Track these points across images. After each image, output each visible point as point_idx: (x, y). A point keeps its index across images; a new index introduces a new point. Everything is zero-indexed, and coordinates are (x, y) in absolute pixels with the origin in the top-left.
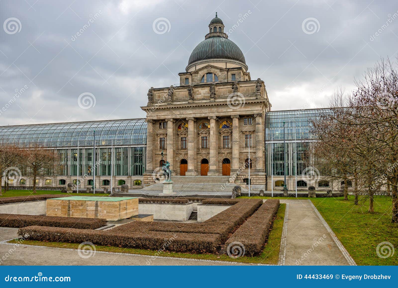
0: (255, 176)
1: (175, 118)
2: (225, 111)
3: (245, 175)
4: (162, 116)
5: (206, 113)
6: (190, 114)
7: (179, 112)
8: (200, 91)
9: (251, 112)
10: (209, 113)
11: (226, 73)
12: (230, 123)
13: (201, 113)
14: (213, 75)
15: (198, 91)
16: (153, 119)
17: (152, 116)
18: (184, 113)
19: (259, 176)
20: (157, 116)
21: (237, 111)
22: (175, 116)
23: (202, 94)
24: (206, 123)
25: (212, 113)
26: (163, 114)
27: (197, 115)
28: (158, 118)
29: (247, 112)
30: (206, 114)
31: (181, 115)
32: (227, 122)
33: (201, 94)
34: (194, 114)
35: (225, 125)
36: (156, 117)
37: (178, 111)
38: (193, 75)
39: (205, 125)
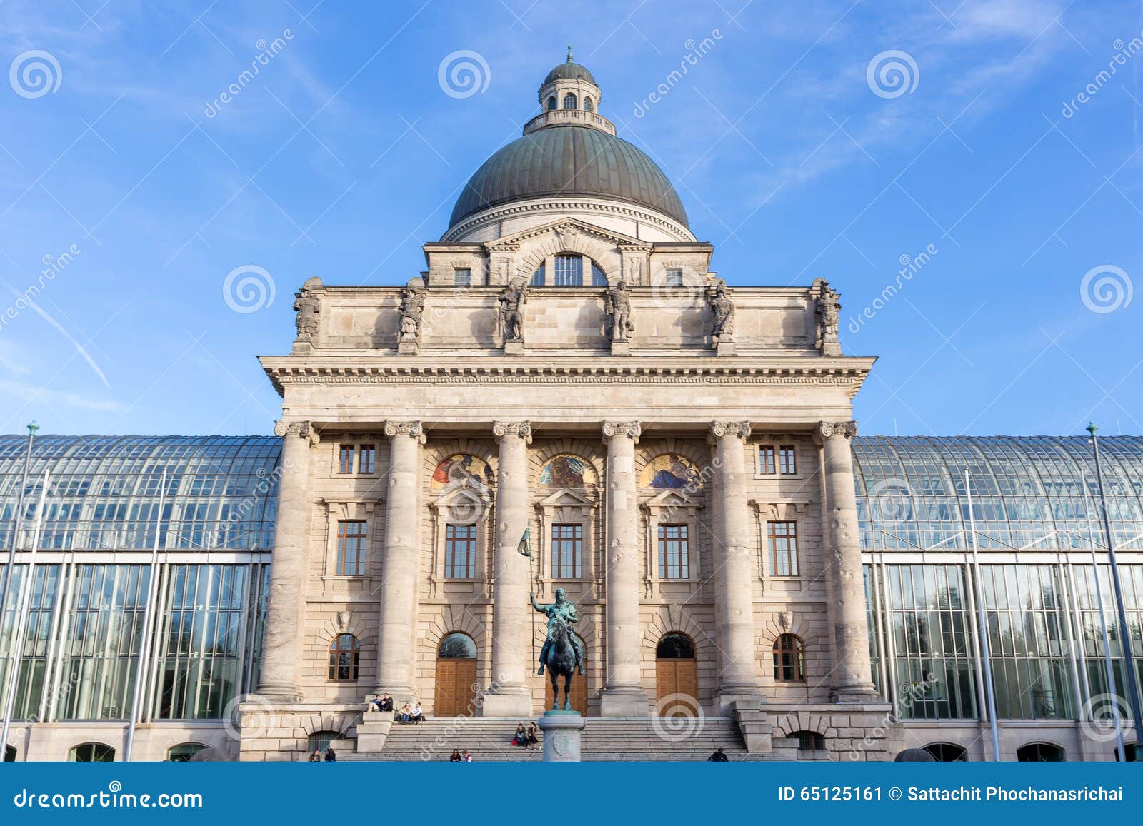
0: (844, 720)
1: (433, 420)
2: (685, 402)
3: (796, 714)
4: (368, 407)
5: (594, 407)
6: (515, 407)
7: (454, 394)
8: (549, 311)
9: (803, 413)
10: (607, 407)
11: (643, 255)
12: (688, 465)
13: (570, 407)
14: (587, 264)
15: (543, 312)
16: (320, 420)
17: (313, 407)
18: (481, 403)
19: (865, 720)
20: (340, 406)
21: (739, 407)
22: (435, 412)
23: (561, 327)
24: (572, 460)
25: (620, 407)
26: (371, 402)
27: (547, 412)
28: (348, 420)
29: (786, 413)
30: (591, 412)
31: (467, 407)
32: (674, 458)
33: (555, 326)
34: (532, 407)
35: (663, 471)
36: (336, 412)
37: (449, 391)
38: (493, 255)
39: (571, 470)
